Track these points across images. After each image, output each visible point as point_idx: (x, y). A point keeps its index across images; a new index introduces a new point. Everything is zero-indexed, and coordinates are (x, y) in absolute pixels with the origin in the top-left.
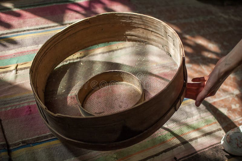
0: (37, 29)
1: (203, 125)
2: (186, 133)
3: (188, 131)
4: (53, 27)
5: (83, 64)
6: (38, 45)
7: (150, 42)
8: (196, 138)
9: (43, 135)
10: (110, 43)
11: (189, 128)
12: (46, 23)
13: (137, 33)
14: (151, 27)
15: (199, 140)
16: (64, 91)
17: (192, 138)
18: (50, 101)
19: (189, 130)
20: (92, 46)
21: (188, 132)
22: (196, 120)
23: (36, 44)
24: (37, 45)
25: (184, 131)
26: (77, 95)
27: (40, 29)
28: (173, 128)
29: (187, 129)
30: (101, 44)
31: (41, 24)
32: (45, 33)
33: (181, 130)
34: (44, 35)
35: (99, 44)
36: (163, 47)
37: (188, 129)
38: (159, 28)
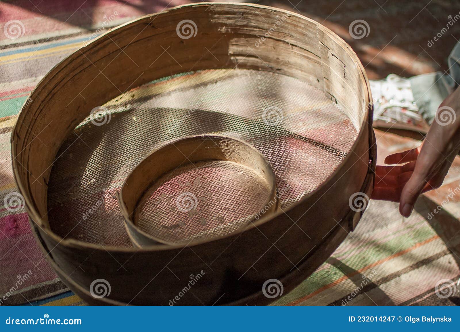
0: (35, 42)
1: (412, 242)
2: (374, 262)
3: (378, 257)
4: (71, 36)
5: (137, 119)
6: (36, 77)
7: (289, 70)
8: (397, 275)
9: (45, 283)
10: (199, 72)
11: (381, 250)
12: (55, 29)
13: (259, 50)
14: (291, 36)
15: (404, 278)
16: (92, 181)
17: (387, 275)
18: (60, 204)
19: (382, 255)
20: (158, 78)
21: (378, 262)
22: (394, 234)
23: (32, 76)
24: (34, 78)
25: (370, 260)
26: (120, 193)
27: (40, 41)
28: (345, 253)
29: (376, 254)
30: (178, 75)
31: (44, 31)
32: (53, 50)
33: (362, 257)
34: (50, 54)
35: (174, 75)
36: (318, 81)
37: (379, 255)
38: (310, 38)
